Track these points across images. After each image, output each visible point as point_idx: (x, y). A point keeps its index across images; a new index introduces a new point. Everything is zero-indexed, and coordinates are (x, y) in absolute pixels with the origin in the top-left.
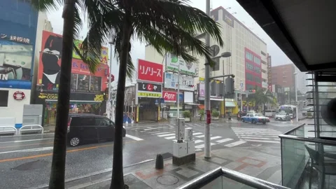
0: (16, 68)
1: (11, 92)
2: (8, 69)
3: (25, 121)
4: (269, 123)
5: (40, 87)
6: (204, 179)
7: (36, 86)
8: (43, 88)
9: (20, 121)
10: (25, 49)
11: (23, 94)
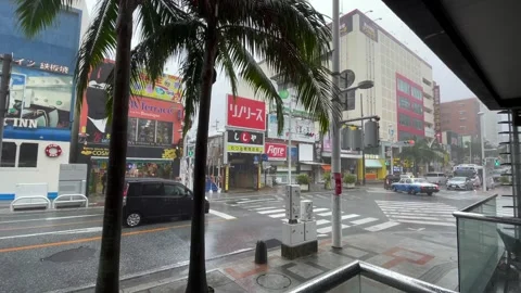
0: (48, 110)
1: (42, 145)
2: (38, 112)
3: (62, 189)
4: (437, 194)
5: (83, 138)
6: (330, 278)
7: (77, 136)
8: (88, 139)
9: (54, 189)
10: (61, 83)
11: (58, 148)
